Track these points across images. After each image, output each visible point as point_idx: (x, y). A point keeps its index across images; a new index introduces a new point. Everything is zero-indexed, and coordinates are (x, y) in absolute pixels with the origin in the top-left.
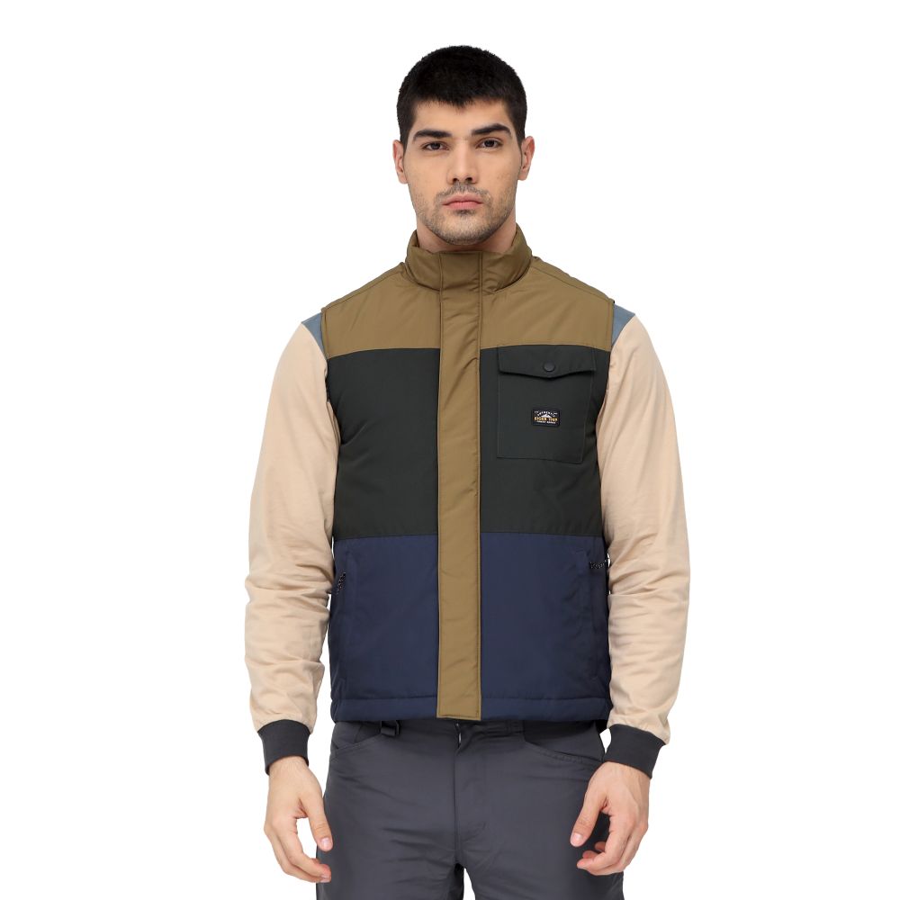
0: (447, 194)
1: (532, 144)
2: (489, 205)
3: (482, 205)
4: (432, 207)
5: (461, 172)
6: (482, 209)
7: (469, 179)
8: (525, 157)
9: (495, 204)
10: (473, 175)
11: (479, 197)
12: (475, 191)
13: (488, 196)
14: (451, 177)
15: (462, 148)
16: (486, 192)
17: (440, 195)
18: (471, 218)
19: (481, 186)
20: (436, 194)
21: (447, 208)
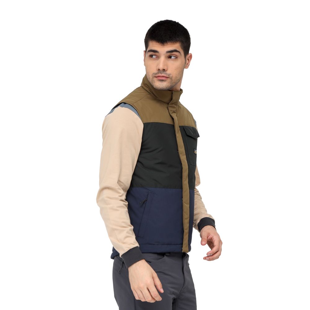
0: (156, 74)
1: (191, 56)
2: (171, 79)
3: (168, 78)
4: (151, 77)
5: (161, 67)
6: (169, 80)
7: (164, 70)
8: (187, 61)
9: (173, 78)
10: (165, 68)
11: (167, 76)
12: (166, 74)
13: (171, 76)
14: (158, 68)
15: (162, 58)
16: (170, 74)
17: (154, 74)
18: (164, 83)
19: (168, 72)
20: (152, 73)
21: (156, 78)
